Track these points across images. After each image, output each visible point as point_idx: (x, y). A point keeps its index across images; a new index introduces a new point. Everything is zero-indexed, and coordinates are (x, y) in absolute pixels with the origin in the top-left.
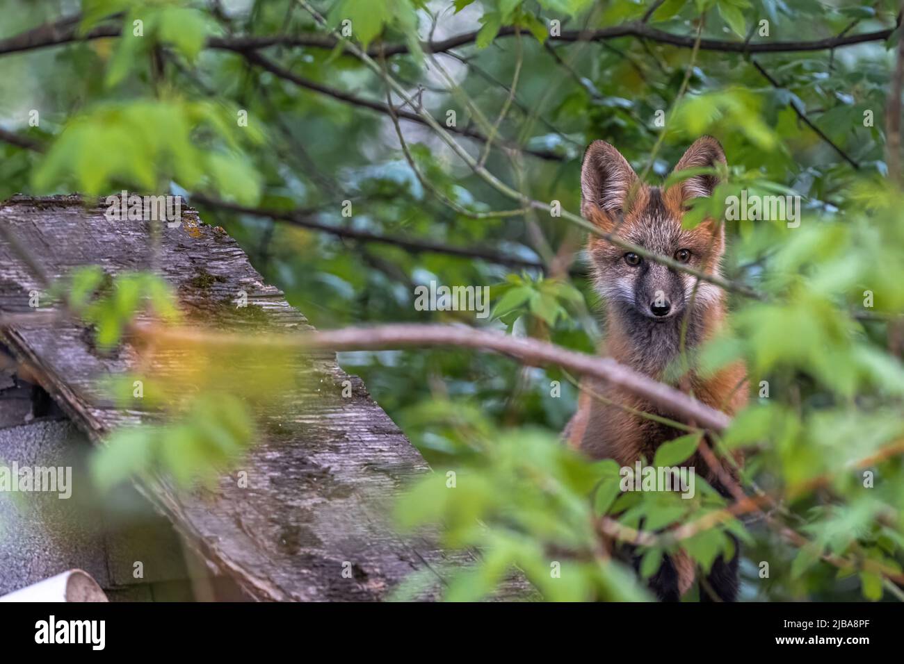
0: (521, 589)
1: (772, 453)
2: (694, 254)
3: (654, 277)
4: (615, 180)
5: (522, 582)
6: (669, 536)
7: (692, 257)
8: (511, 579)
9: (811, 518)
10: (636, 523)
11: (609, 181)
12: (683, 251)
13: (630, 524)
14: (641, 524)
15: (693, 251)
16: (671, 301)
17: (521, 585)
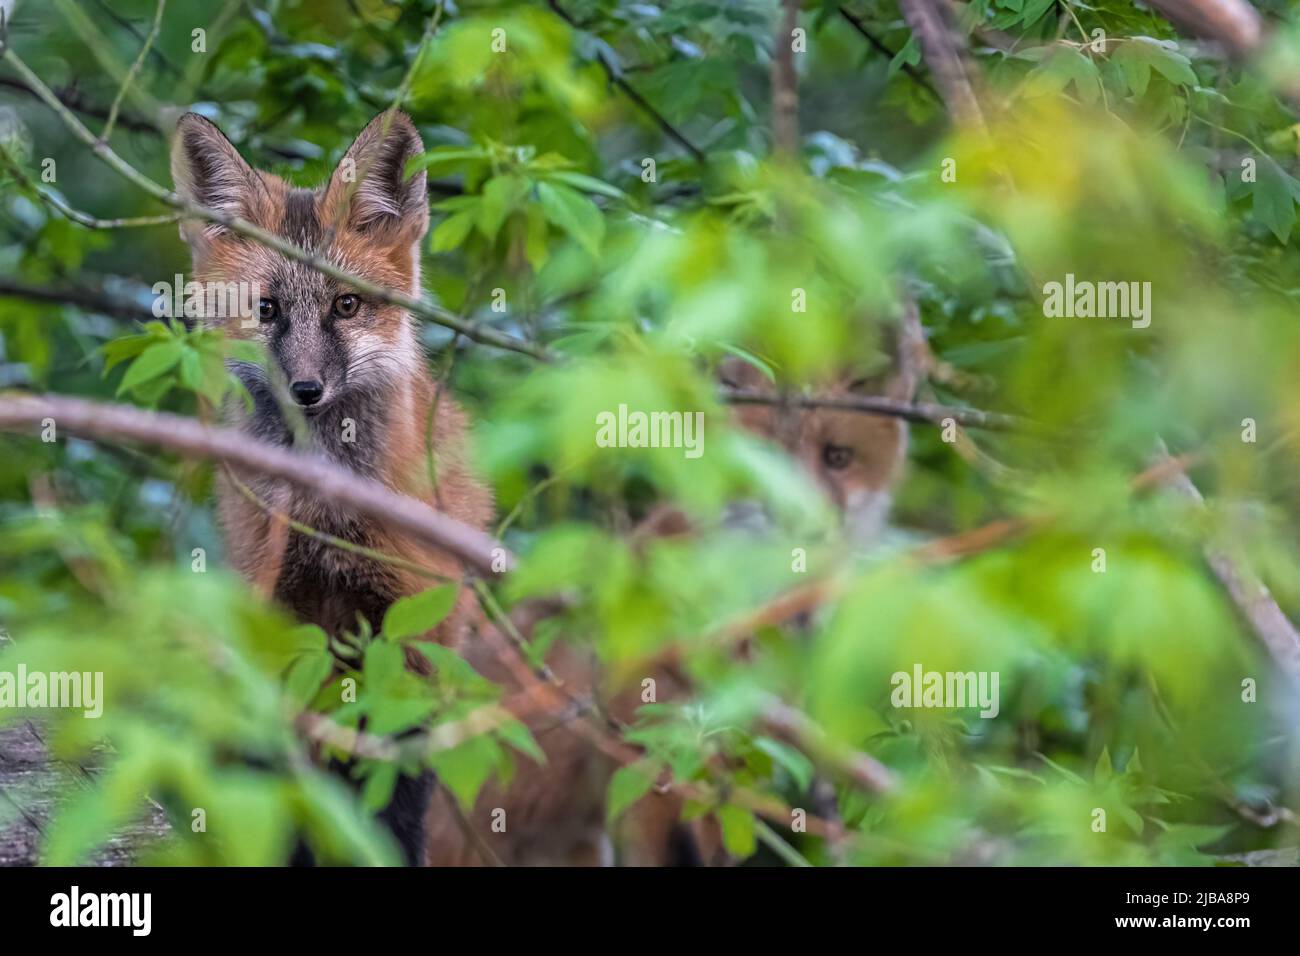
0: (159, 837)
1: (589, 608)
2: (365, 302)
3: (297, 339)
4: (227, 183)
5: (160, 825)
6: (415, 744)
7: (363, 306)
8: (139, 821)
9: (637, 724)
10: (356, 721)
11: (215, 184)
12: (347, 296)
13: (346, 723)
14: (363, 724)
15: (362, 296)
16: (324, 380)
17: (157, 831)
